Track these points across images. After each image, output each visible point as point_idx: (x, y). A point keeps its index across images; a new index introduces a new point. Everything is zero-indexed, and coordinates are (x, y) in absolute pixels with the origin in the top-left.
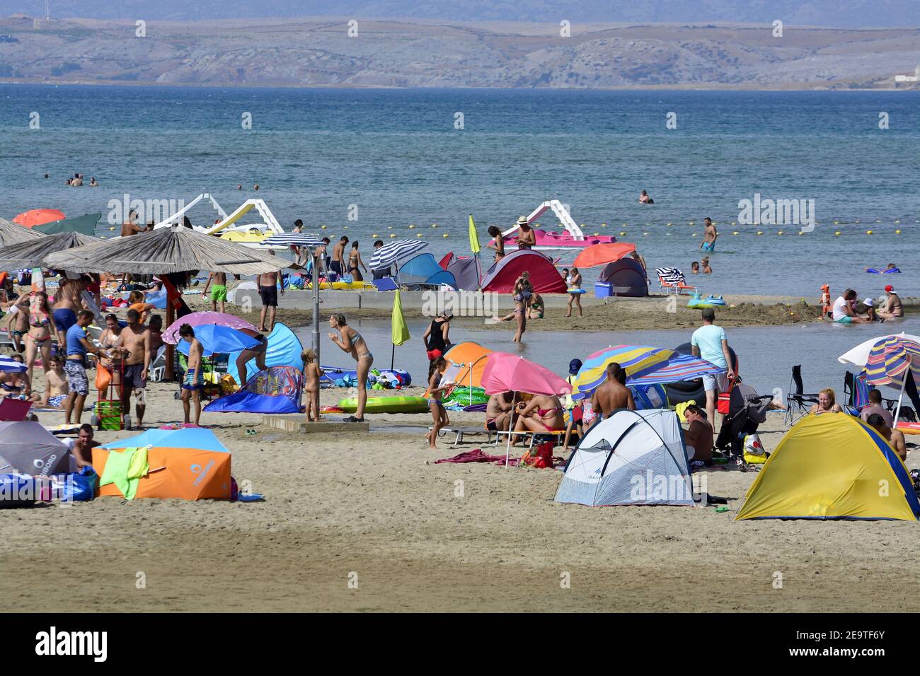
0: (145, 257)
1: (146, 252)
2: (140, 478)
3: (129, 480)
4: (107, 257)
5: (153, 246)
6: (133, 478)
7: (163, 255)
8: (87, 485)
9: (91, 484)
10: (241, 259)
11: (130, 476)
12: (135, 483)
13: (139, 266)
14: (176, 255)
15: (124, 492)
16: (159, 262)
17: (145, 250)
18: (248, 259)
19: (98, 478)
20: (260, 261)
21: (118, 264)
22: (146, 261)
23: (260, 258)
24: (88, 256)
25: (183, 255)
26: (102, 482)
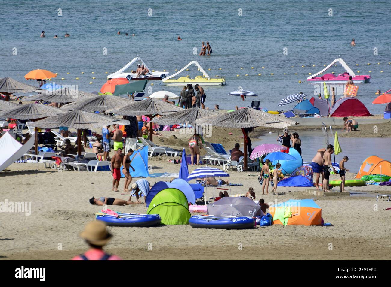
0: (237, 121)
1: (237, 119)
2: (289, 217)
3: (284, 218)
4: (222, 121)
5: (240, 116)
6: (286, 218)
7: (244, 120)
9: (270, 220)
10: (276, 121)
11: (285, 217)
12: (287, 219)
13: (235, 125)
14: (249, 120)
15: (283, 223)
16: (243, 123)
17: (237, 118)
18: (278, 121)
19: (273, 218)
20: (283, 122)
21: (227, 124)
22: (238, 122)
23: (283, 121)
24: (214, 120)
25: (252, 120)
26: (274, 219)
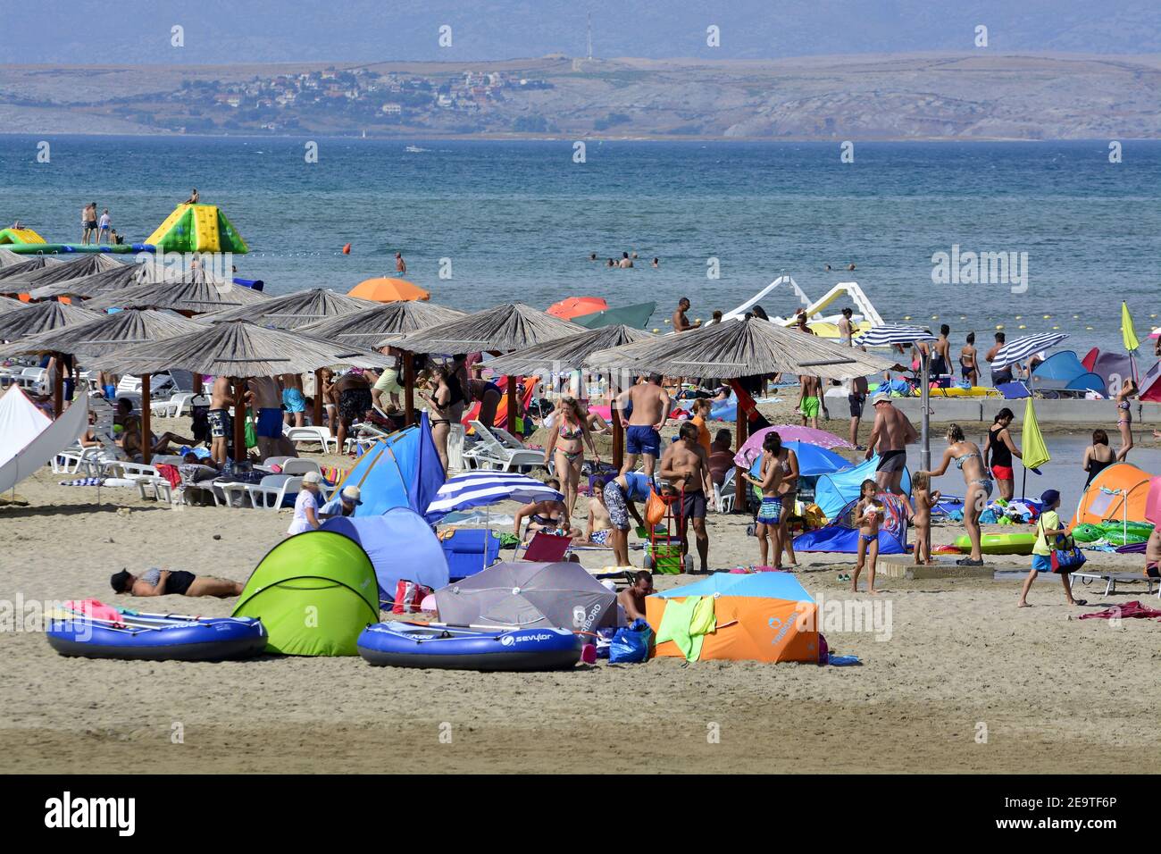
0: (710, 356)
1: (711, 350)
2: (705, 634)
3: (691, 637)
4: (663, 357)
5: (719, 343)
6: (696, 635)
7: (731, 354)
8: (639, 641)
9: (645, 641)
10: (830, 359)
11: (693, 632)
12: (698, 641)
13: (702, 368)
14: (748, 354)
15: (685, 652)
16: (728, 363)
17: (710, 347)
18: (838, 359)
19: (653, 635)
20: (855, 362)
21: (676, 366)
22: (710, 361)
23: (855, 358)
24: (639, 355)
25: (757, 354)
26: (659, 639)
